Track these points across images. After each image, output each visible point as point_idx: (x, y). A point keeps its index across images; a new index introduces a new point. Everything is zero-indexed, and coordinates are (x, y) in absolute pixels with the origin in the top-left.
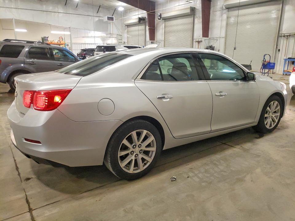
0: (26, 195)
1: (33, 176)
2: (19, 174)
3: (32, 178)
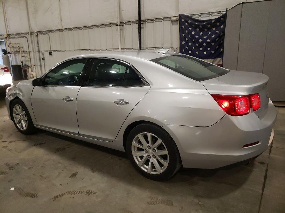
0: (269, 154)
1: (256, 163)
2: (267, 170)
3: (258, 162)
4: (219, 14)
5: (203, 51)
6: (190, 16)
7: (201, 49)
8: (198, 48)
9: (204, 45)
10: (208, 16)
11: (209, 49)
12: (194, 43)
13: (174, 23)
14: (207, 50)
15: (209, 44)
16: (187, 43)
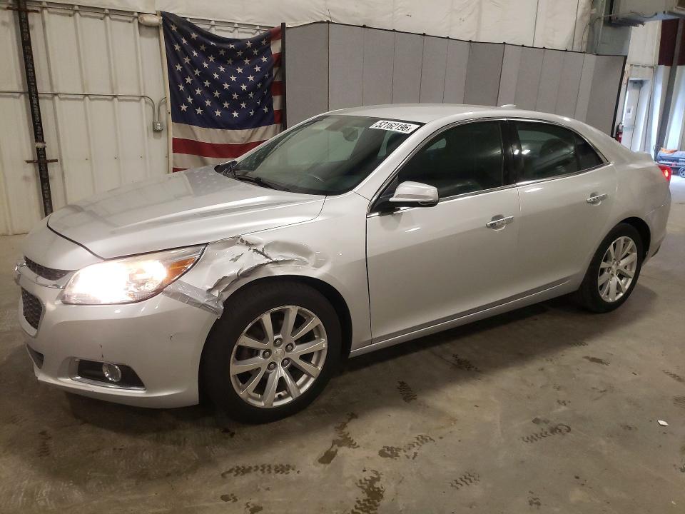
4: (254, 31)
5: (230, 110)
6: (188, 20)
7: (226, 105)
8: (218, 103)
9: (235, 96)
10: (232, 29)
11: (243, 105)
12: (209, 91)
13: (144, 29)
14: (238, 109)
15: (244, 95)
16: (190, 89)
